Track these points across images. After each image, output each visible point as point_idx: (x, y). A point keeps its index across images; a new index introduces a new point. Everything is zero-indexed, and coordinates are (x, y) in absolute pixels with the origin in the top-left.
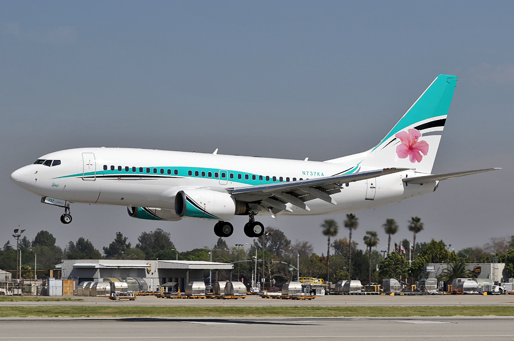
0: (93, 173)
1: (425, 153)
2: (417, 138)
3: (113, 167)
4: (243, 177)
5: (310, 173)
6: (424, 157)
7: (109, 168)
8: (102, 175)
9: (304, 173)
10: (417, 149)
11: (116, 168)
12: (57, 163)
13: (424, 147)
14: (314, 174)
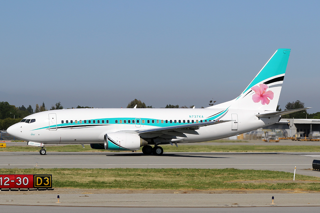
0: (55, 126)
1: (272, 99)
2: (265, 89)
3: (67, 121)
4: (151, 122)
5: (194, 117)
6: (271, 101)
7: (65, 122)
8: (61, 127)
9: (190, 117)
10: (266, 96)
11: (69, 122)
12: (33, 121)
13: (271, 95)
14: (197, 116)
